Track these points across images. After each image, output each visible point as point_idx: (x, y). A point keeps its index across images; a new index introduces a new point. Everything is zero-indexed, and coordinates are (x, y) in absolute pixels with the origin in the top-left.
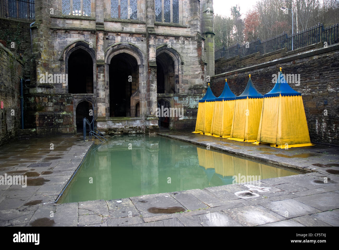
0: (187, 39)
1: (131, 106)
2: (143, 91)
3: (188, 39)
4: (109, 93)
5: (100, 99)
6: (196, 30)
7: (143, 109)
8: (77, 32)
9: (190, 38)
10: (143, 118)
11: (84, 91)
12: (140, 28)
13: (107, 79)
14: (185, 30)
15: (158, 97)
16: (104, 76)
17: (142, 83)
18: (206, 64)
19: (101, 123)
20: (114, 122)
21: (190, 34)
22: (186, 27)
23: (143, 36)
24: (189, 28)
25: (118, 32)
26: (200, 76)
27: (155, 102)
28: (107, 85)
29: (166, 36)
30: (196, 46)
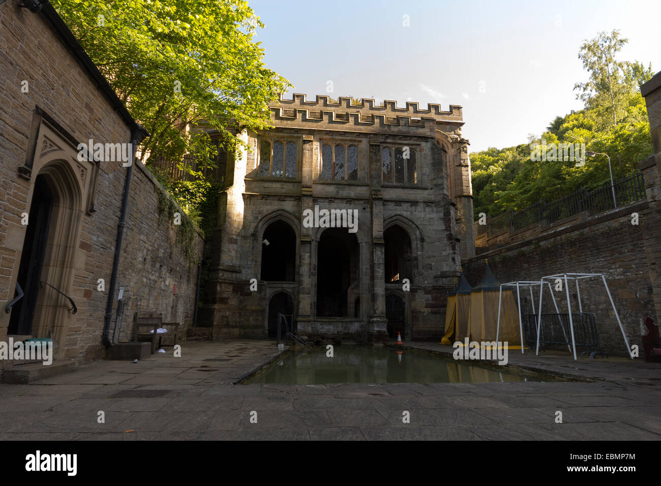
0: (428, 206)
1: (349, 301)
2: (365, 279)
3: (431, 204)
4: (316, 281)
5: (304, 288)
6: (442, 193)
7: (364, 307)
8: (277, 199)
9: (432, 203)
10: (365, 319)
11: (282, 278)
12: (361, 192)
13: (315, 261)
14: (427, 192)
15: (386, 289)
16: (310, 257)
17: (364, 267)
18: (458, 240)
19: (303, 324)
20: (322, 323)
21: (433, 198)
22: (426, 189)
23: (365, 202)
24: (431, 189)
25: (332, 198)
26: (450, 258)
27: (382, 295)
28: (314, 270)
29: (397, 201)
30: (442, 215)
